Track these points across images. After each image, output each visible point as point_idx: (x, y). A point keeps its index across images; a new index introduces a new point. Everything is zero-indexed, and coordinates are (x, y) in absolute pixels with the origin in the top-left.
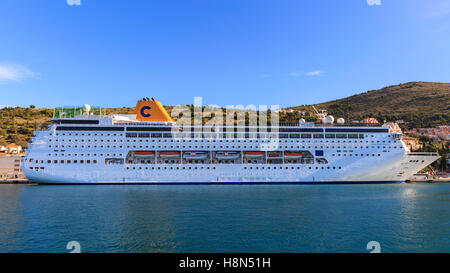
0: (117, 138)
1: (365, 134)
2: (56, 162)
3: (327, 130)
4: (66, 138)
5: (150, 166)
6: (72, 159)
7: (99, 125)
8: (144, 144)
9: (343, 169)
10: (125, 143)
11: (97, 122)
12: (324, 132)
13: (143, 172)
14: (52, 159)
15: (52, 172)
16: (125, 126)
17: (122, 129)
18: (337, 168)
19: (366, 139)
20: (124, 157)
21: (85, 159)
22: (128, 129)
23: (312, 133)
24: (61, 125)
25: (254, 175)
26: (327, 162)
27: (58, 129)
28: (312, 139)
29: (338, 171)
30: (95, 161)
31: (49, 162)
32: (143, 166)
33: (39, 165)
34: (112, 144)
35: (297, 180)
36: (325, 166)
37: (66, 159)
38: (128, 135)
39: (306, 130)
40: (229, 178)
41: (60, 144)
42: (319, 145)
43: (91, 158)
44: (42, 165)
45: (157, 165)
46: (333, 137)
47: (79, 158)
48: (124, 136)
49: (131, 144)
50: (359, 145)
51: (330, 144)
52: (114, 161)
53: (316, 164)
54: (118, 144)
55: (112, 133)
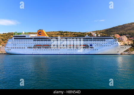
0: (31, 41)
1: (106, 39)
2: (14, 48)
3: (93, 38)
4: (17, 41)
5: (40, 49)
6: (18, 47)
7: (26, 37)
8: (38, 43)
9: (99, 50)
10: (33, 43)
11: (25, 37)
12: (93, 39)
13: (38, 51)
14: (13, 47)
15: (13, 51)
16: (33, 38)
17: (32, 38)
18: (97, 50)
19: (106, 41)
20: (33, 46)
21: (22, 47)
22: (34, 38)
23: (89, 39)
24: (15, 37)
25: (71, 52)
26: (93, 48)
27: (14, 39)
28: (89, 41)
29: (97, 51)
30: (24, 48)
31: (12, 48)
32: (38, 49)
33: (9, 49)
34: (29, 43)
35: (84, 54)
36: (93, 49)
37: (16, 47)
38: (34, 40)
39: (87, 38)
40: (63, 53)
41: (15, 43)
42: (91, 43)
43: (24, 47)
44: (10, 49)
45: (42, 49)
46: (95, 40)
47: (20, 47)
48: (33, 40)
49: (35, 43)
50: (104, 43)
51: (94, 43)
52: (30, 48)
53: (90, 49)
54: (31, 43)
55: (29, 39)
